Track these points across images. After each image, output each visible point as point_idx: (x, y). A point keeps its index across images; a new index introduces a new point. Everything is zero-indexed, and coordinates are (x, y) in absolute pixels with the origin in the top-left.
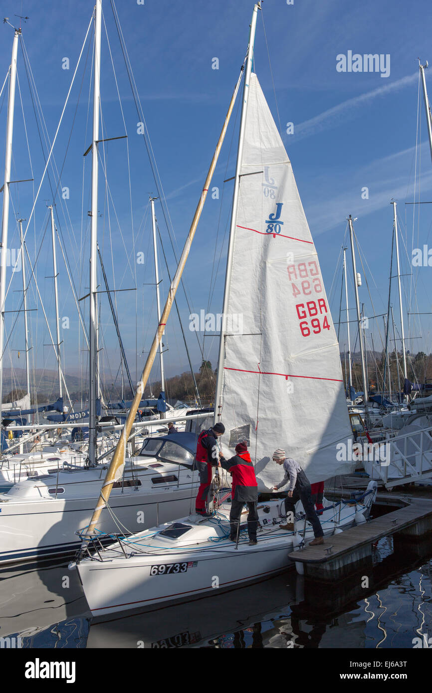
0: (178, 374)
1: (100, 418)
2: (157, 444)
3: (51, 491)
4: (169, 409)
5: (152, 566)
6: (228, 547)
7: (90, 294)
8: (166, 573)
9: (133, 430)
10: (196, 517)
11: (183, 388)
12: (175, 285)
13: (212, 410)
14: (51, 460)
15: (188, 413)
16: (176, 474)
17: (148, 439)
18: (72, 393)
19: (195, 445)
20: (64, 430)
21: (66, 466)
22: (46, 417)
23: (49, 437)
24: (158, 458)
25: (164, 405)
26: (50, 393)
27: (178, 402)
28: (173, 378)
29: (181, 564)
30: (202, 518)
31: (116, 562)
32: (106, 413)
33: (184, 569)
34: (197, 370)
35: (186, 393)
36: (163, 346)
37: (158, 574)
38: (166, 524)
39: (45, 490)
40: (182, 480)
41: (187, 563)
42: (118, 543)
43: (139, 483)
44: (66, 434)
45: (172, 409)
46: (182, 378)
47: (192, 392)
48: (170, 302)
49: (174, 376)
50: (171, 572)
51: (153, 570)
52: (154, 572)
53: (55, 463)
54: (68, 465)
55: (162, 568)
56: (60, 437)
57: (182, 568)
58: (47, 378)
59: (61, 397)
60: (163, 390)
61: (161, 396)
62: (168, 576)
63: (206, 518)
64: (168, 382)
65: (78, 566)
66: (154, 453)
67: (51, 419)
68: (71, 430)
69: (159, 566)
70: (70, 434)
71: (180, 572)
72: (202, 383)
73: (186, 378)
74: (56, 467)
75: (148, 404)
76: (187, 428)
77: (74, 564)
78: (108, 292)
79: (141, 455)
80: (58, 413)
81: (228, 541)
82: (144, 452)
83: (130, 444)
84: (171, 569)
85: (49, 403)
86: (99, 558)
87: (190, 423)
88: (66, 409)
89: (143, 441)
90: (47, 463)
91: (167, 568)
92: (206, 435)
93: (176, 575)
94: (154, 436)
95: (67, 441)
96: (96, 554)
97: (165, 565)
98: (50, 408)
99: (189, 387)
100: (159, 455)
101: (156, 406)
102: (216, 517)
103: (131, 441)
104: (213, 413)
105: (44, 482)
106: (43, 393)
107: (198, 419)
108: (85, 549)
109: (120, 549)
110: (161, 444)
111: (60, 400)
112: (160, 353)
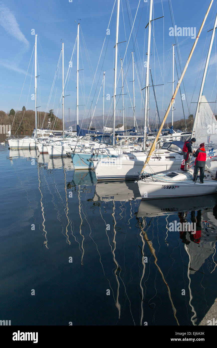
0: (179, 119)
1: (148, 135)
2: (168, 145)
3: (130, 158)
4: (174, 133)
5: (163, 186)
6: (192, 183)
7: (146, 87)
8: (167, 188)
9: (159, 139)
10: (180, 171)
11: (181, 125)
12: (180, 82)
13: (191, 133)
14: (131, 148)
15: (181, 134)
16: (175, 156)
17: (165, 143)
18: (139, 126)
19: (183, 146)
20: (135, 138)
21: (135, 150)
22: (129, 134)
23: (130, 141)
24: (168, 150)
25: (172, 131)
26: (131, 126)
27: (178, 130)
28: (177, 121)
29: (173, 186)
30: (183, 172)
31: (150, 182)
32: (150, 133)
33: (174, 188)
34: (187, 118)
35: (181, 127)
36: (174, 108)
37: (164, 188)
38: (169, 172)
39: (128, 158)
40: (177, 158)
41: (175, 186)
42: (151, 177)
43: (161, 158)
44: (136, 140)
45: (175, 132)
46: (181, 121)
47: (184, 127)
48: (177, 89)
49: (177, 120)
50: (169, 188)
51: (163, 187)
52: (163, 188)
53: (132, 149)
54: (136, 150)
55: (166, 187)
56: (134, 141)
57: (173, 187)
58: (130, 120)
59: (135, 127)
60: (172, 125)
61: (171, 127)
62: (168, 189)
63: (184, 172)
64: (175, 123)
65: (138, 182)
66: (167, 148)
67: (131, 134)
68: (138, 138)
69: (165, 186)
70: (137, 140)
71: (172, 189)
72: (189, 123)
73: (182, 121)
74: (132, 151)
75: (166, 130)
76: (180, 140)
77: (136, 181)
78: (153, 86)
79: (162, 148)
80: (133, 133)
81: (192, 181)
82: (163, 147)
83: (158, 144)
84: (169, 187)
85: (131, 129)
86: (144, 181)
87: (182, 138)
88: (136, 131)
89: (163, 144)
90: (130, 149)
91: (168, 187)
92: (188, 142)
93: (171, 190)
94: (167, 142)
95: (136, 142)
96: (144, 179)
97: (167, 186)
98: (131, 131)
99: (183, 125)
100: (169, 149)
101: (169, 131)
102: (188, 172)
103: (159, 143)
104: (191, 134)
105: (128, 155)
106: (129, 126)
107: (185, 136)
108: (140, 177)
109: (152, 179)
110: (169, 145)
111: (134, 128)
112: (172, 111)
